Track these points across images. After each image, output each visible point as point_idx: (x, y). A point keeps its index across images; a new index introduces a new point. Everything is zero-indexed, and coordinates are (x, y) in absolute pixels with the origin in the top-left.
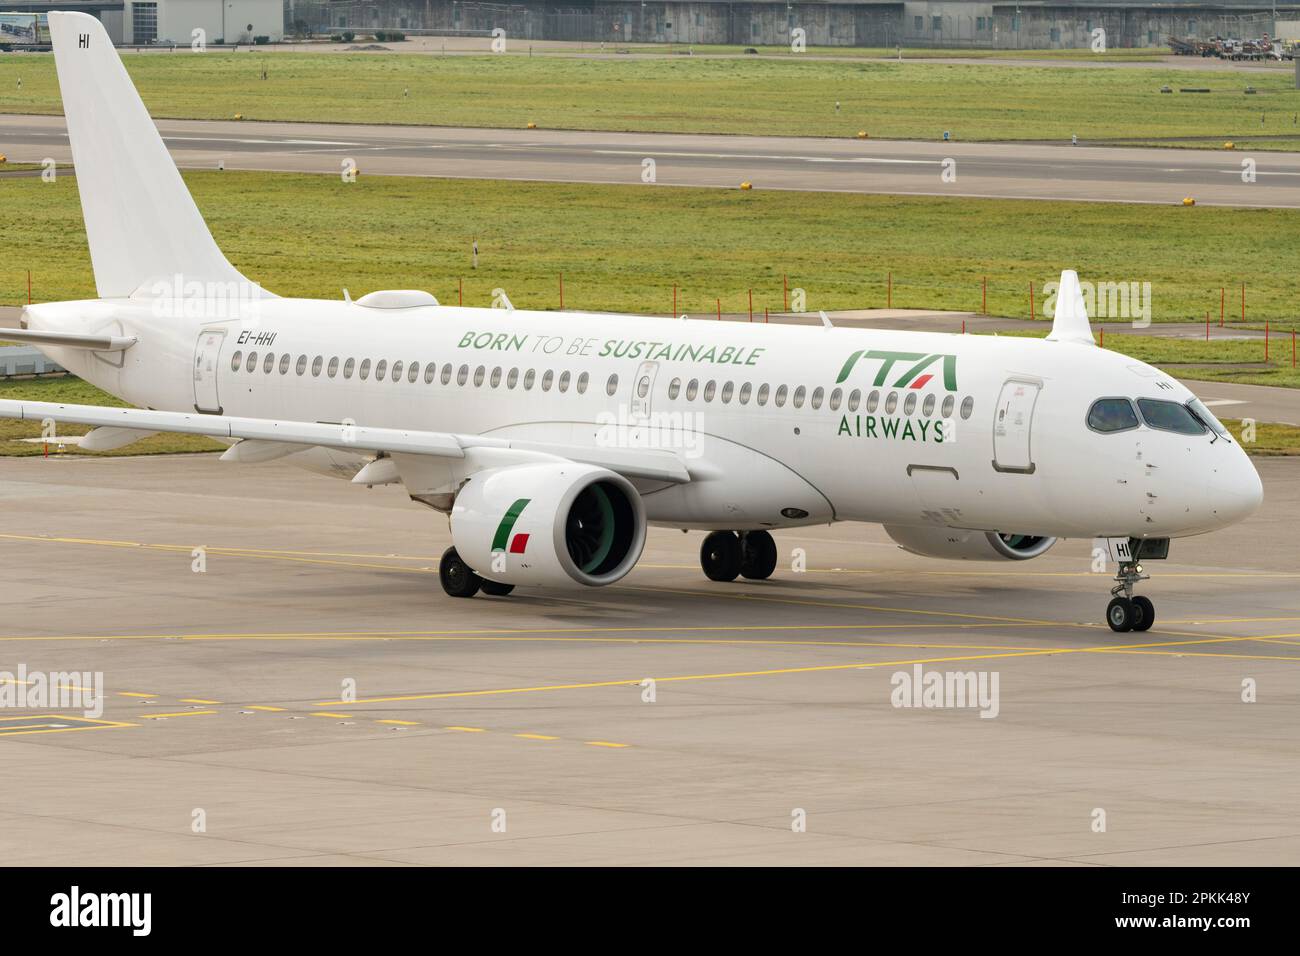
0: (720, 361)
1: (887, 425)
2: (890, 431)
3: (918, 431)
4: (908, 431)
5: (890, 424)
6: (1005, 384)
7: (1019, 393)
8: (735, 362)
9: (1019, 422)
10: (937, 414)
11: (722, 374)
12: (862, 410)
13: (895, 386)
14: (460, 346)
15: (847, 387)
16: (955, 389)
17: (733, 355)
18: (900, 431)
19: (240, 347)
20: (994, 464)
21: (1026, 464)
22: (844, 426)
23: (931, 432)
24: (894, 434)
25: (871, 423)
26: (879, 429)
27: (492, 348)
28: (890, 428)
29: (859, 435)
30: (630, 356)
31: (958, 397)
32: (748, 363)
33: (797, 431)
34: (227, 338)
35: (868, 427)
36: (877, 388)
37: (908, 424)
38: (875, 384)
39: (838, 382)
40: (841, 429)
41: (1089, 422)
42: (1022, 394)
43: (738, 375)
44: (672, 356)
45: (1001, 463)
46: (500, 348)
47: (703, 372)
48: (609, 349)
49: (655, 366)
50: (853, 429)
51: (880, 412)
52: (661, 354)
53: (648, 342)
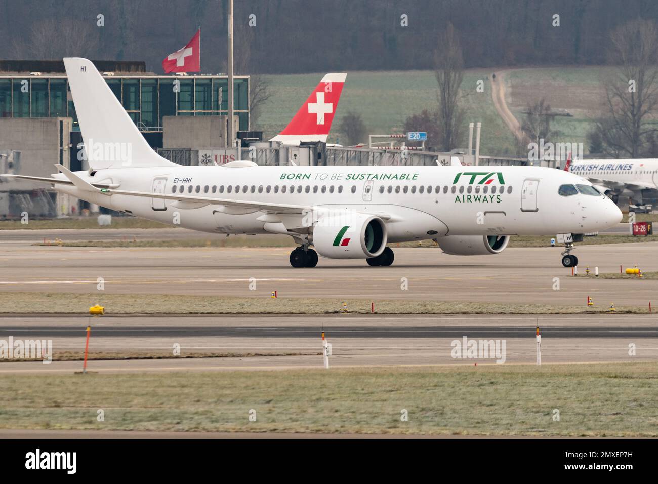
0: (400, 179)
1: (476, 198)
2: (478, 200)
3: (489, 199)
4: (485, 199)
5: (477, 197)
6: (524, 181)
7: (531, 184)
8: (407, 179)
9: (531, 194)
10: (497, 192)
11: (402, 184)
12: (465, 193)
13: (479, 184)
14: (281, 179)
15: (458, 185)
16: (504, 184)
17: (406, 177)
18: (482, 200)
19: (175, 184)
20: (521, 209)
21: (534, 209)
22: (458, 199)
23: (495, 199)
24: (479, 200)
25: (469, 197)
26: (473, 199)
27: (296, 179)
28: (477, 199)
29: (464, 202)
30: (360, 179)
31: (506, 187)
32: (413, 179)
33: (437, 202)
34: (168, 181)
35: (468, 199)
36: (470, 185)
37: (485, 197)
38: (470, 184)
39: (454, 183)
40: (456, 200)
41: (559, 193)
42: (532, 184)
43: (410, 184)
44: (379, 177)
45: (524, 208)
46: (299, 179)
47: (394, 183)
48: (350, 177)
49: (372, 182)
50: (461, 200)
51: (473, 193)
52: (373, 177)
53: (366, 174)
